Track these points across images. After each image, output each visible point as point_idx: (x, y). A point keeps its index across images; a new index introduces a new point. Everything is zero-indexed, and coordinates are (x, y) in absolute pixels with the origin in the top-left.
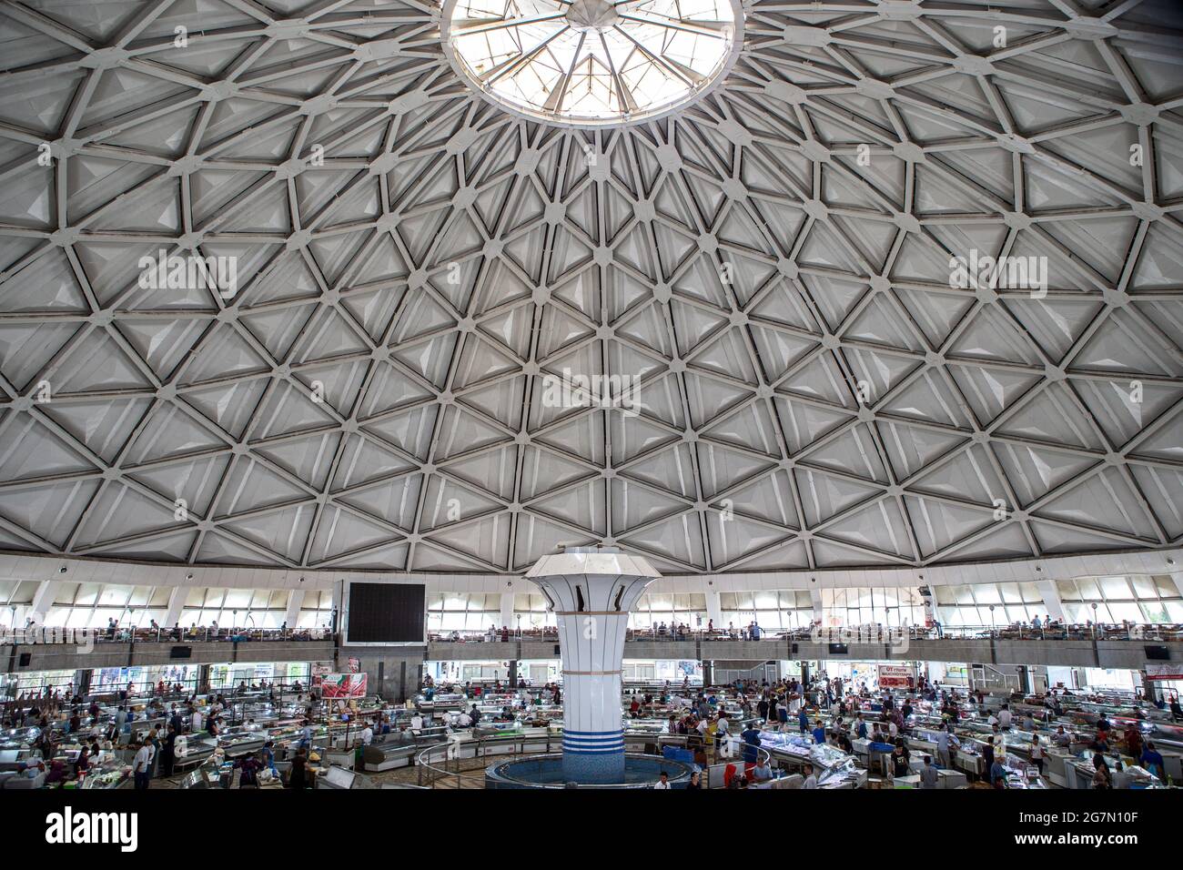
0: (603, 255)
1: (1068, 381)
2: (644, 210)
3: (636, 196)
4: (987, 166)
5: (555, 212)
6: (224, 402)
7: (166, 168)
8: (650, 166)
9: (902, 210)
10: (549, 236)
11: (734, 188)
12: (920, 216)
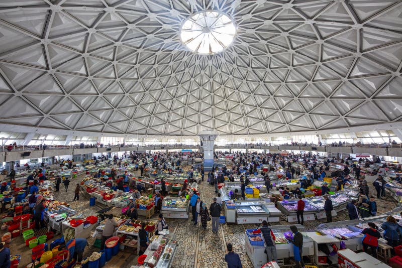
0: (211, 80)
1: (299, 100)
2: (219, 71)
3: (217, 68)
4: (285, 57)
5: (203, 72)
6: (149, 108)
7: (133, 67)
8: (220, 62)
9: (267, 67)
10: (202, 77)
11: (235, 66)
12: (271, 68)
